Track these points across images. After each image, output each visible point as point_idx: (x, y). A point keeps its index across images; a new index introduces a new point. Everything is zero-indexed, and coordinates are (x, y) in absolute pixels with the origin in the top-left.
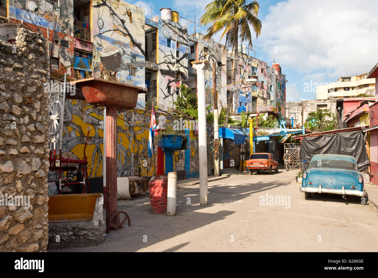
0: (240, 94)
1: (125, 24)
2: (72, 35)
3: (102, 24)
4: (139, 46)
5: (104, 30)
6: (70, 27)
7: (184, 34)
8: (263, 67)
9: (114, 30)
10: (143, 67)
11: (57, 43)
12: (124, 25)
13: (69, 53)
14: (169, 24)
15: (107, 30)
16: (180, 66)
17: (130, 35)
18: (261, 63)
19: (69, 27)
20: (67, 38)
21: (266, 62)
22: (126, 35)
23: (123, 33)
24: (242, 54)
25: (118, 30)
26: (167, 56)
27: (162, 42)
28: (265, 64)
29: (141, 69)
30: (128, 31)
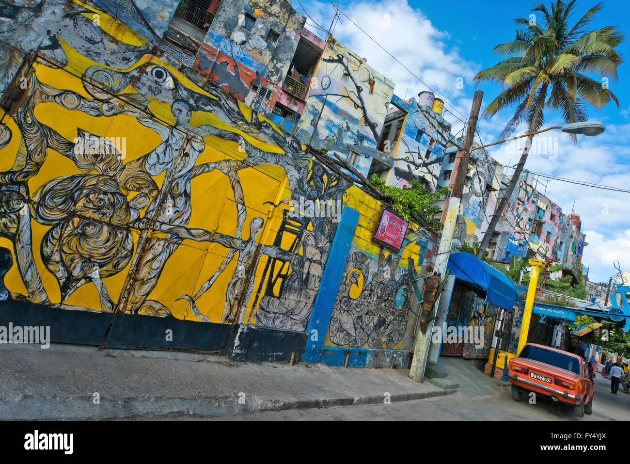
0: (510, 240)
1: (362, 94)
2: (280, 84)
3: (328, 84)
4: (373, 127)
5: (327, 91)
6: (281, 75)
7: (446, 131)
8: (555, 212)
9: (343, 96)
10: (369, 156)
11: (256, 90)
12: (359, 94)
13: (267, 106)
14: (426, 112)
15: (332, 93)
16: (428, 172)
17: (364, 109)
18: (553, 205)
19: (279, 74)
20: (271, 87)
21: (561, 207)
22: (358, 106)
23: (355, 103)
24: (526, 184)
25: (349, 97)
26: (412, 153)
27: (409, 133)
28: (559, 209)
29: (366, 157)
30: (362, 103)
